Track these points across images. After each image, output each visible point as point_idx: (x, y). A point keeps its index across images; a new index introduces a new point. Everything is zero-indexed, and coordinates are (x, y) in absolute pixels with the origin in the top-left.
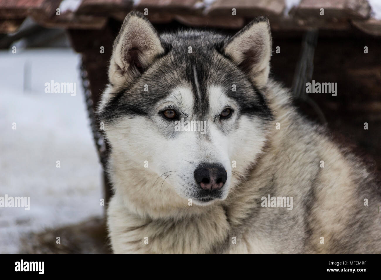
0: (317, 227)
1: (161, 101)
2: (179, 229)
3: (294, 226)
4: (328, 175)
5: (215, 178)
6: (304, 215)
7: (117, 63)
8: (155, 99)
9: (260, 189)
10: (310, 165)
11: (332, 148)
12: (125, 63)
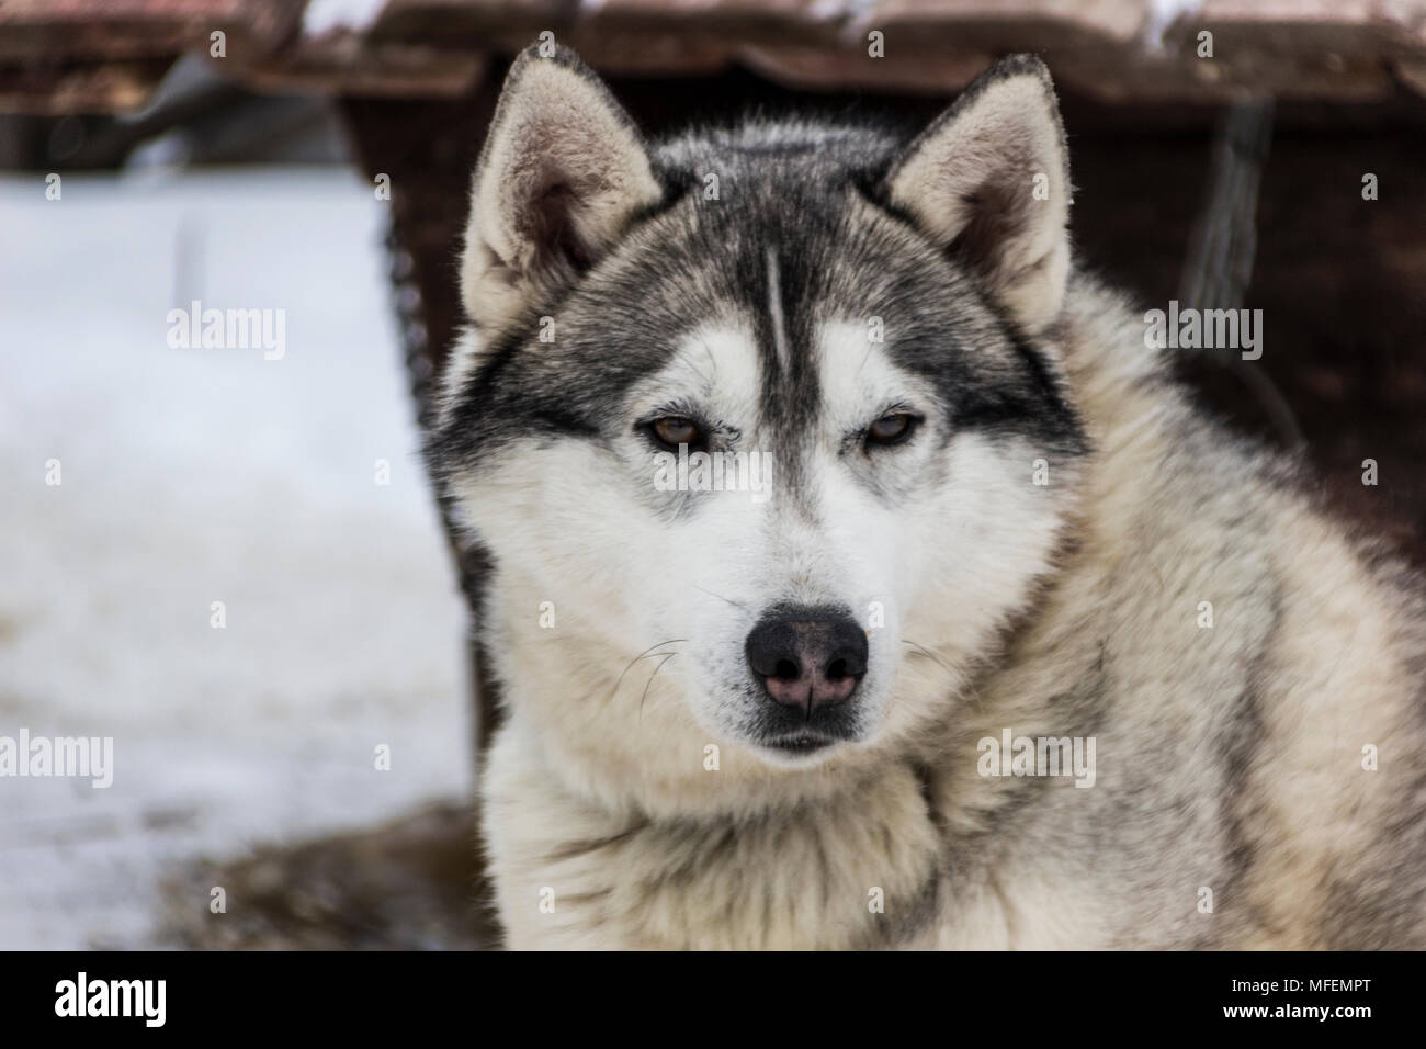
0: (1269, 837)
1: (644, 385)
2: (750, 849)
3: (1182, 832)
4: (1308, 640)
5: (821, 660)
6: (1221, 790)
7: (488, 241)
8: (623, 374)
9: (1054, 700)
10: (1239, 604)
11: (1324, 538)
12: (517, 242)
